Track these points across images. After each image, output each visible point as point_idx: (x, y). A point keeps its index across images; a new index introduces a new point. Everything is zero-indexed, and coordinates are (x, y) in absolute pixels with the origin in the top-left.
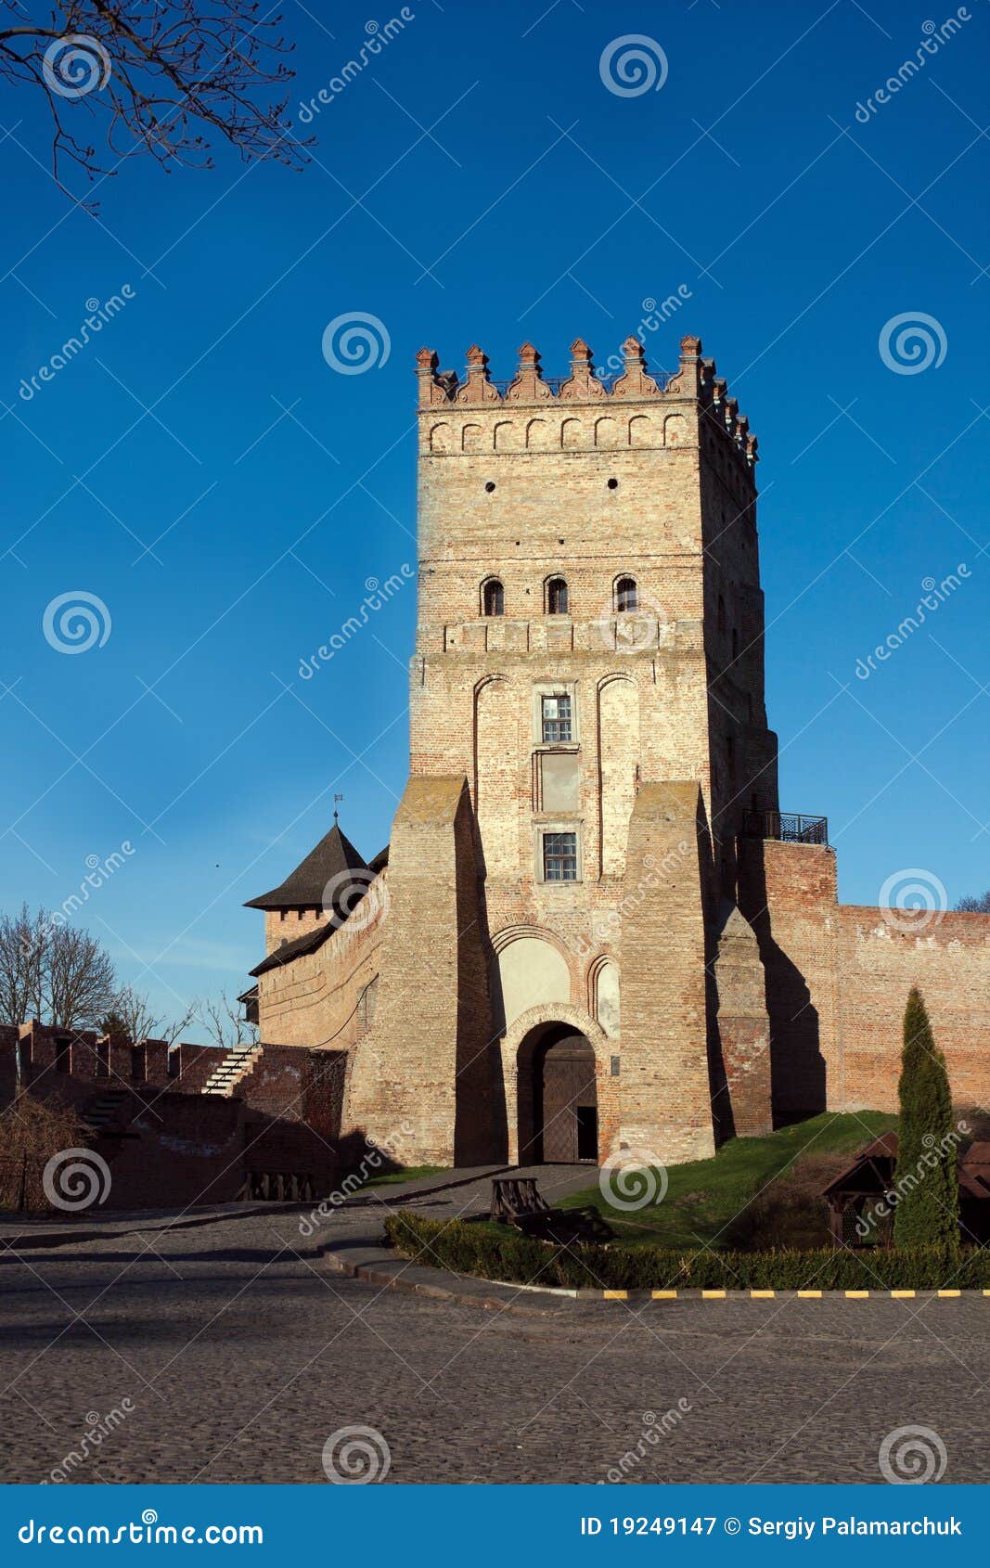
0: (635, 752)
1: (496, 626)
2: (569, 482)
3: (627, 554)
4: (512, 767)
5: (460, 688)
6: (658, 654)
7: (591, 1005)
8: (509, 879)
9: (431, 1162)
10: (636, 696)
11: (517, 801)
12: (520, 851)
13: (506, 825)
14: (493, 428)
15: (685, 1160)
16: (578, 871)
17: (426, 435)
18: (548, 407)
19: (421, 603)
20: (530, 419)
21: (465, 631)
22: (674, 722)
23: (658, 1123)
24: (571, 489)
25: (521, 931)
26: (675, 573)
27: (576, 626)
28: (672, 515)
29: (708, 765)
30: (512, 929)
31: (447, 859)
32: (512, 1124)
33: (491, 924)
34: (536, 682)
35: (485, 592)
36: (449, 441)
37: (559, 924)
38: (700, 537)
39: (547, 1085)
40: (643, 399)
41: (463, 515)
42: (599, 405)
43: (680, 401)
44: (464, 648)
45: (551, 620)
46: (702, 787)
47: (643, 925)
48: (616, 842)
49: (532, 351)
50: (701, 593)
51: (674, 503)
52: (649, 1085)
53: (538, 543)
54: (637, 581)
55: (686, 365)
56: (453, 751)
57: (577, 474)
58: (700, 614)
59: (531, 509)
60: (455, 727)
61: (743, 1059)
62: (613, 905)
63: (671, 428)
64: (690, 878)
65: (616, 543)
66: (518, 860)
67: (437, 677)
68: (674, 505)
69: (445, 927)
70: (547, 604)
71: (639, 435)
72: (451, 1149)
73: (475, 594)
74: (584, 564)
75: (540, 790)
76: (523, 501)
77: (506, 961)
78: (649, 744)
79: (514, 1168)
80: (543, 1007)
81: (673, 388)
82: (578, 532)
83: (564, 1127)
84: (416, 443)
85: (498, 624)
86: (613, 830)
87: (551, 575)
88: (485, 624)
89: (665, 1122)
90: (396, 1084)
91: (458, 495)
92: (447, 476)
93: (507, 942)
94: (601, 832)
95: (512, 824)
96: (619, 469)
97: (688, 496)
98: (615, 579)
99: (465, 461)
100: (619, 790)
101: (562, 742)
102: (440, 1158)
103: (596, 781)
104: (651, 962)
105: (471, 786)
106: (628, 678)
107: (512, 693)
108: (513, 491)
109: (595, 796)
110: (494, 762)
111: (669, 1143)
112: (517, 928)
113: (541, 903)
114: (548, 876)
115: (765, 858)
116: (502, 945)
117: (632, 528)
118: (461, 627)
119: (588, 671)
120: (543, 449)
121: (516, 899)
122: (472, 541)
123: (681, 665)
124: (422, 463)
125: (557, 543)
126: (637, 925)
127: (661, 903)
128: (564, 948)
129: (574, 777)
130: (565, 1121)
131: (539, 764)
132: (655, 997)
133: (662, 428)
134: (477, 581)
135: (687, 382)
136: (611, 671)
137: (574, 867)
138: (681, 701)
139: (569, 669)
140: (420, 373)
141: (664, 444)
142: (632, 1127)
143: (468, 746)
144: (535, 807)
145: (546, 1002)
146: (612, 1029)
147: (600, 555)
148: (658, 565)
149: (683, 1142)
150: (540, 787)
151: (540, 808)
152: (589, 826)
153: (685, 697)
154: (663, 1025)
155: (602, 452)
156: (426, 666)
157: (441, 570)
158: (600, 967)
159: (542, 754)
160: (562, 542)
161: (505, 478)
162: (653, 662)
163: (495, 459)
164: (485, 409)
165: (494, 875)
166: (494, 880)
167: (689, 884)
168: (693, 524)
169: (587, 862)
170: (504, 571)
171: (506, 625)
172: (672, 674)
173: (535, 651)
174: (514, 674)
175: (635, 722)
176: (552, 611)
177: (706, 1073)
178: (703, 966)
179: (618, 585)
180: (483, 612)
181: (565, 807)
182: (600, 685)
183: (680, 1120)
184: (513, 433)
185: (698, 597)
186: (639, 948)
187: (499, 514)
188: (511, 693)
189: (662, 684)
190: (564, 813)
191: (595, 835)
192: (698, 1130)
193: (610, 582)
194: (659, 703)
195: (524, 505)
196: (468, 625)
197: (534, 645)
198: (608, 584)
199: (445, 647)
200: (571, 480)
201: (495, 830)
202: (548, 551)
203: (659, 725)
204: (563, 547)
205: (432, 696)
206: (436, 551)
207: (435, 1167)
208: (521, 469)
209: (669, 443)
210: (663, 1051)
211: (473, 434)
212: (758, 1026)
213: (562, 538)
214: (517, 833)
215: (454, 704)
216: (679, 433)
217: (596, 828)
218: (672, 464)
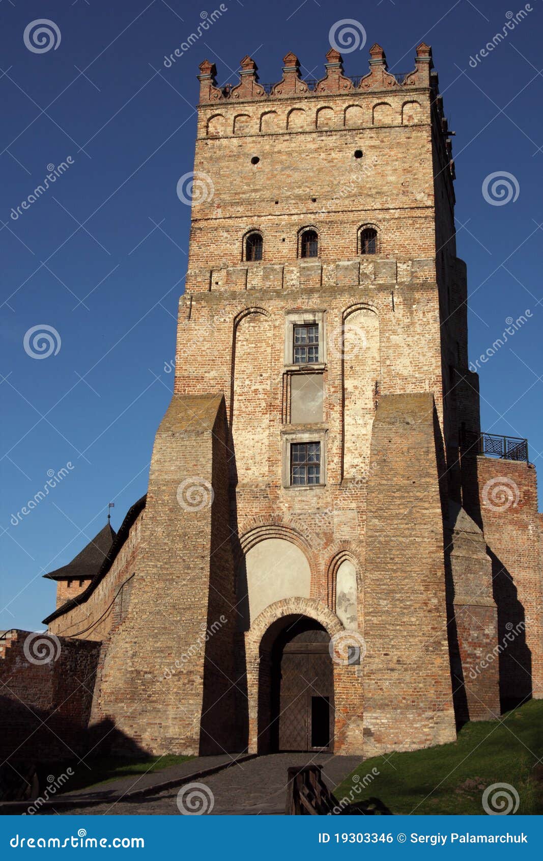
0: (375, 370)
1: (255, 269)
2: (322, 154)
3: (370, 208)
4: (264, 387)
5: (222, 320)
6: (397, 287)
7: (330, 598)
8: (258, 485)
9: (176, 751)
10: (377, 324)
11: (268, 416)
12: (269, 460)
13: (257, 437)
14: (259, 116)
15: (426, 745)
16: (321, 476)
17: (204, 123)
18: (306, 98)
19: (192, 253)
20: (290, 108)
21: (228, 274)
22: (411, 343)
23: (401, 708)
24: (323, 159)
25: (267, 532)
26: (411, 222)
27: (325, 266)
28: (409, 177)
29: (440, 379)
30: (258, 530)
31: (204, 463)
32: (253, 714)
33: (240, 526)
34: (289, 312)
35: (247, 243)
36: (223, 128)
37: (303, 524)
38: (433, 193)
39: (284, 677)
40: (384, 89)
41: (231, 183)
42: (348, 95)
43: (416, 90)
44: (227, 287)
45: (303, 263)
46: (435, 398)
47: (385, 518)
48: (356, 450)
49: (292, 58)
50: (434, 237)
51: (410, 167)
52: (392, 670)
53: (294, 202)
54: (378, 230)
55: (421, 65)
56: (213, 374)
57: (328, 148)
58: (433, 254)
59: (289, 176)
60: (216, 353)
61: (475, 645)
62: (354, 505)
63: (407, 111)
64: (428, 475)
65: (361, 200)
66: (267, 469)
67: (202, 313)
68: (409, 169)
69: (199, 524)
70: (300, 251)
71: (381, 118)
72: (197, 737)
73: (238, 244)
74: (333, 217)
75: (289, 406)
76: (282, 170)
77: (251, 560)
78: (388, 362)
79: (254, 756)
80: (285, 601)
81: (409, 82)
82: (328, 192)
83: (299, 717)
84: (195, 130)
85: (257, 268)
86: (354, 439)
87: (304, 227)
88: (246, 268)
89: (407, 707)
90: (146, 673)
91: (228, 168)
92: (219, 153)
93: (253, 542)
94: (343, 441)
95: (263, 436)
96: (363, 143)
97: (422, 162)
98: (359, 229)
99: (235, 141)
100: (360, 404)
101: (310, 363)
102: (186, 746)
103: (340, 395)
104: (394, 552)
105: (228, 403)
106: (370, 307)
107: (268, 323)
108: (273, 163)
109: (338, 408)
110: (249, 383)
111: (412, 728)
112: (264, 528)
113: (286, 505)
114: (294, 481)
115: (478, 472)
116: (249, 546)
117: (374, 188)
118: (225, 271)
119: (334, 303)
120: (300, 130)
121: (264, 503)
122: (238, 202)
123: (417, 295)
124: (199, 144)
125: (310, 201)
126: (380, 518)
127: (402, 497)
128: (306, 546)
129: (320, 394)
130: (299, 711)
131: (289, 383)
132: (398, 585)
133: (400, 111)
134: (241, 234)
135: (423, 77)
136: (355, 301)
137: (318, 472)
138: (417, 325)
139: (318, 301)
140: (202, 78)
141: (402, 123)
142: (375, 712)
143: (226, 369)
144: (284, 420)
145: (287, 597)
146: (349, 620)
147: (346, 209)
148: (396, 216)
149: (425, 726)
150: (289, 403)
151: (288, 421)
152: (332, 435)
153: (420, 321)
154: (405, 611)
155: (350, 130)
156: (193, 303)
157: (211, 226)
158: (339, 563)
159: (291, 375)
160: (314, 200)
161: (268, 153)
162: (392, 294)
163: (260, 139)
164: (253, 102)
165: (245, 482)
166: (244, 486)
167: (428, 480)
168: (427, 183)
169: (330, 467)
170: (264, 224)
171: (264, 268)
172: (409, 303)
173: (288, 288)
174: (269, 306)
175: (375, 344)
176: (304, 255)
177: (447, 657)
178: (442, 554)
179: (361, 233)
180: (245, 259)
181: (311, 420)
182: (345, 314)
183: (422, 705)
184: (275, 120)
185: (431, 240)
186: (382, 539)
187: (261, 180)
188: (266, 325)
189: (400, 311)
190: (310, 424)
191: (338, 443)
192: (440, 714)
193: (355, 231)
194: (397, 327)
195: (283, 173)
196: (231, 269)
197: (288, 284)
198: (353, 234)
199: (210, 288)
200: (323, 152)
201: (247, 442)
202: (302, 208)
203: (397, 346)
204: (315, 204)
205: (197, 328)
206: (207, 211)
207: (180, 756)
208: (281, 146)
209: (405, 122)
210: (405, 636)
211: (243, 122)
212: (488, 613)
213: (314, 197)
214: (267, 444)
215: (216, 334)
216: (414, 116)
217: (339, 437)
218: (409, 138)
